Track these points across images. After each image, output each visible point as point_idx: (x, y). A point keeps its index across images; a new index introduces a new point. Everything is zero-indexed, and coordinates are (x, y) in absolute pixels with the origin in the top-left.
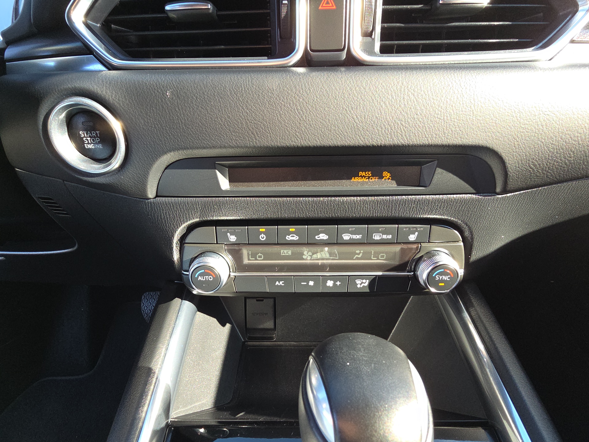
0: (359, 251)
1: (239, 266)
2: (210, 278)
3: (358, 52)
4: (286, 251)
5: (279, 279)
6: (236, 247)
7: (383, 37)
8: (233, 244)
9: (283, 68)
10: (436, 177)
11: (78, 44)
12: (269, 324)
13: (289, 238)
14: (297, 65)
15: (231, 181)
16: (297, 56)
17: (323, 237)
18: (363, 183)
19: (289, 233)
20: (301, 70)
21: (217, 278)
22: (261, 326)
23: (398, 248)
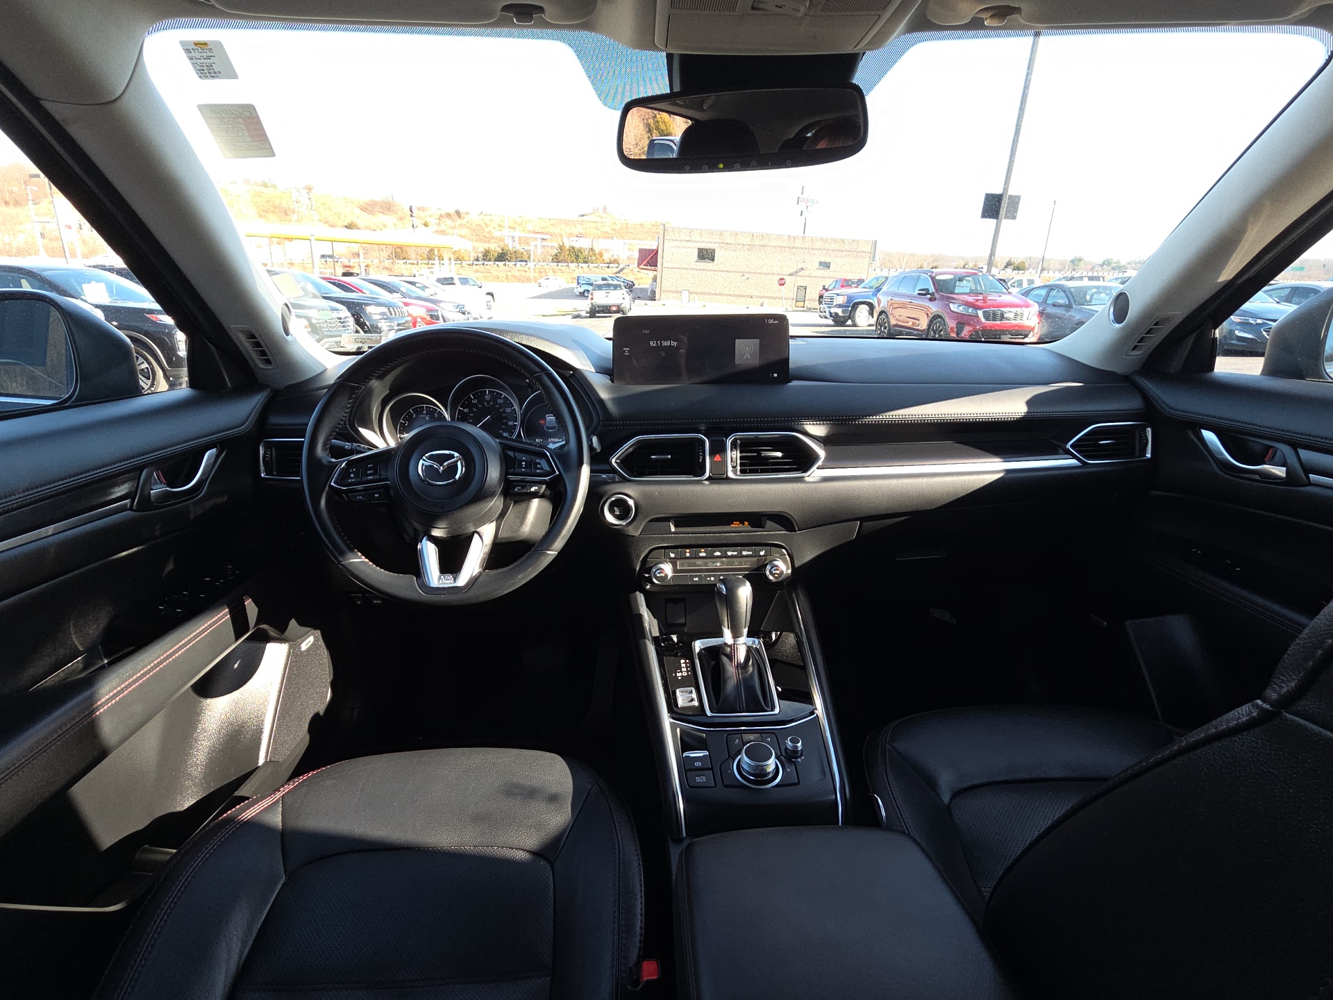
0: (736, 560)
1: (675, 570)
2: (663, 575)
3: (731, 475)
4: (699, 562)
5: (696, 576)
6: (674, 560)
7: (741, 465)
8: (672, 558)
9: (699, 482)
10: (767, 525)
11: (609, 468)
12: (682, 620)
13: (701, 555)
14: (706, 480)
15: (675, 526)
16: (707, 475)
17: (718, 554)
18: (736, 527)
19: (701, 552)
20: (707, 482)
21: (666, 576)
22: (678, 622)
23: (755, 559)
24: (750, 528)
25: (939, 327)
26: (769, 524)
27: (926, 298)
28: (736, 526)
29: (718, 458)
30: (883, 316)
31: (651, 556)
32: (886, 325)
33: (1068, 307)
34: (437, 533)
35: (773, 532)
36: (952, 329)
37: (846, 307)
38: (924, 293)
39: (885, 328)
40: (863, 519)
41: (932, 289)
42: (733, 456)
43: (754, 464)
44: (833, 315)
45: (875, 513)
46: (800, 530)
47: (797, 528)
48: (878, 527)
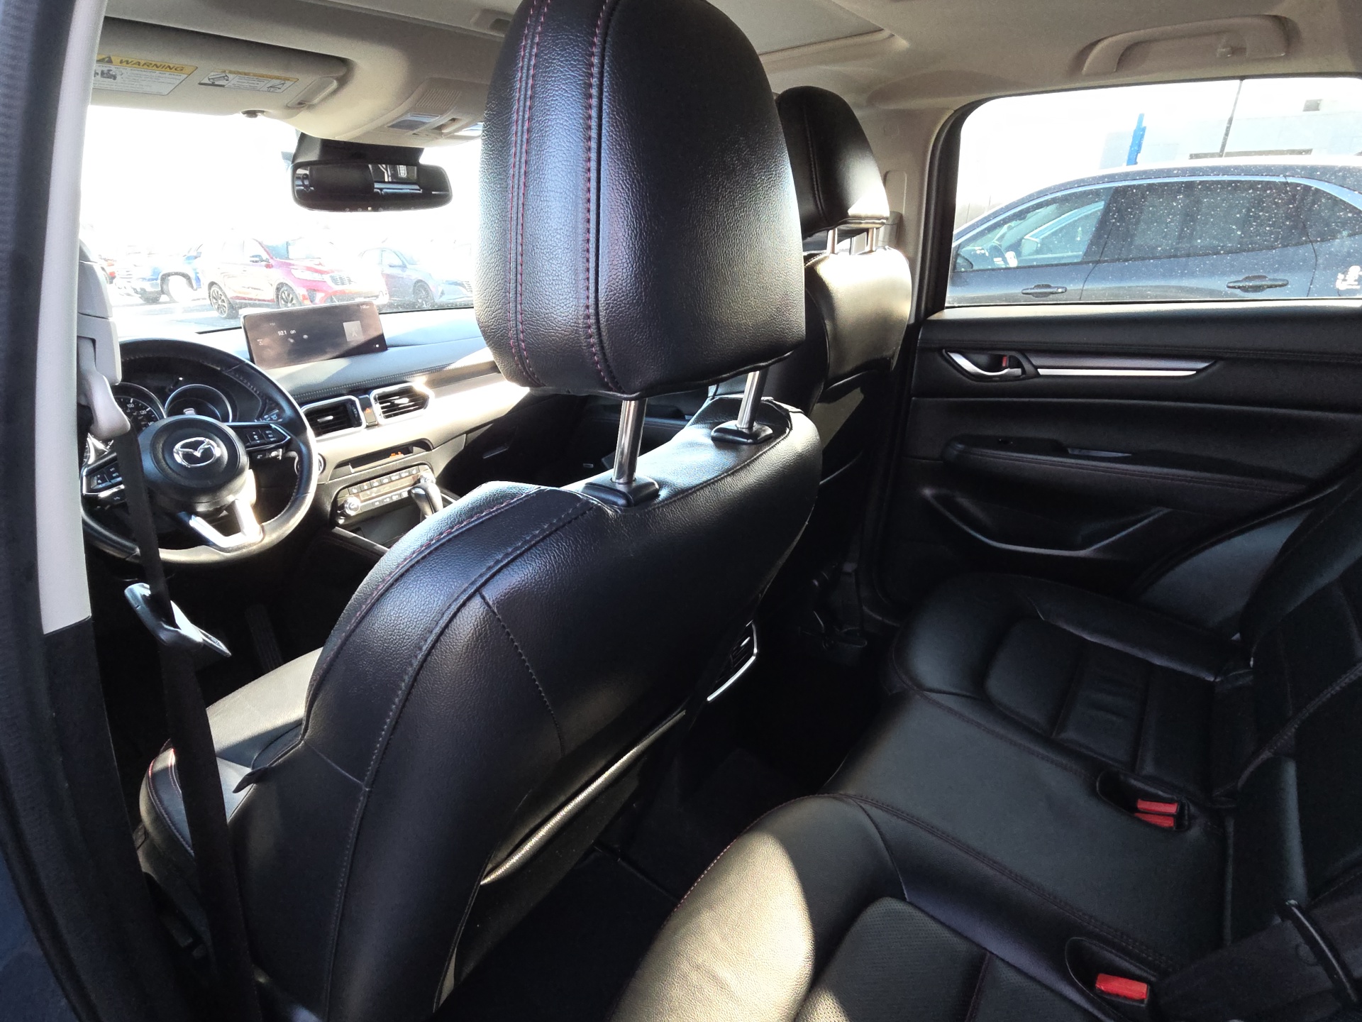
1: (361, 501)
2: (355, 506)
3: (380, 421)
4: (374, 490)
7: (384, 412)
8: (356, 493)
9: (361, 431)
10: (413, 451)
13: (375, 485)
14: (364, 428)
15: (353, 468)
16: (365, 424)
17: (386, 480)
19: (374, 483)
20: (366, 430)
23: (411, 477)
24: (402, 456)
25: (289, 295)
26: (416, 449)
27: (261, 266)
28: (393, 457)
29: (368, 411)
30: (214, 288)
31: (339, 496)
32: (223, 297)
33: (404, 267)
34: (201, 508)
35: (419, 453)
36: (304, 296)
37: (153, 280)
38: (257, 260)
39: (223, 301)
40: (467, 432)
41: (265, 256)
42: (377, 408)
43: (392, 410)
44: (139, 290)
45: (473, 426)
46: (434, 449)
47: (432, 448)
48: (477, 436)
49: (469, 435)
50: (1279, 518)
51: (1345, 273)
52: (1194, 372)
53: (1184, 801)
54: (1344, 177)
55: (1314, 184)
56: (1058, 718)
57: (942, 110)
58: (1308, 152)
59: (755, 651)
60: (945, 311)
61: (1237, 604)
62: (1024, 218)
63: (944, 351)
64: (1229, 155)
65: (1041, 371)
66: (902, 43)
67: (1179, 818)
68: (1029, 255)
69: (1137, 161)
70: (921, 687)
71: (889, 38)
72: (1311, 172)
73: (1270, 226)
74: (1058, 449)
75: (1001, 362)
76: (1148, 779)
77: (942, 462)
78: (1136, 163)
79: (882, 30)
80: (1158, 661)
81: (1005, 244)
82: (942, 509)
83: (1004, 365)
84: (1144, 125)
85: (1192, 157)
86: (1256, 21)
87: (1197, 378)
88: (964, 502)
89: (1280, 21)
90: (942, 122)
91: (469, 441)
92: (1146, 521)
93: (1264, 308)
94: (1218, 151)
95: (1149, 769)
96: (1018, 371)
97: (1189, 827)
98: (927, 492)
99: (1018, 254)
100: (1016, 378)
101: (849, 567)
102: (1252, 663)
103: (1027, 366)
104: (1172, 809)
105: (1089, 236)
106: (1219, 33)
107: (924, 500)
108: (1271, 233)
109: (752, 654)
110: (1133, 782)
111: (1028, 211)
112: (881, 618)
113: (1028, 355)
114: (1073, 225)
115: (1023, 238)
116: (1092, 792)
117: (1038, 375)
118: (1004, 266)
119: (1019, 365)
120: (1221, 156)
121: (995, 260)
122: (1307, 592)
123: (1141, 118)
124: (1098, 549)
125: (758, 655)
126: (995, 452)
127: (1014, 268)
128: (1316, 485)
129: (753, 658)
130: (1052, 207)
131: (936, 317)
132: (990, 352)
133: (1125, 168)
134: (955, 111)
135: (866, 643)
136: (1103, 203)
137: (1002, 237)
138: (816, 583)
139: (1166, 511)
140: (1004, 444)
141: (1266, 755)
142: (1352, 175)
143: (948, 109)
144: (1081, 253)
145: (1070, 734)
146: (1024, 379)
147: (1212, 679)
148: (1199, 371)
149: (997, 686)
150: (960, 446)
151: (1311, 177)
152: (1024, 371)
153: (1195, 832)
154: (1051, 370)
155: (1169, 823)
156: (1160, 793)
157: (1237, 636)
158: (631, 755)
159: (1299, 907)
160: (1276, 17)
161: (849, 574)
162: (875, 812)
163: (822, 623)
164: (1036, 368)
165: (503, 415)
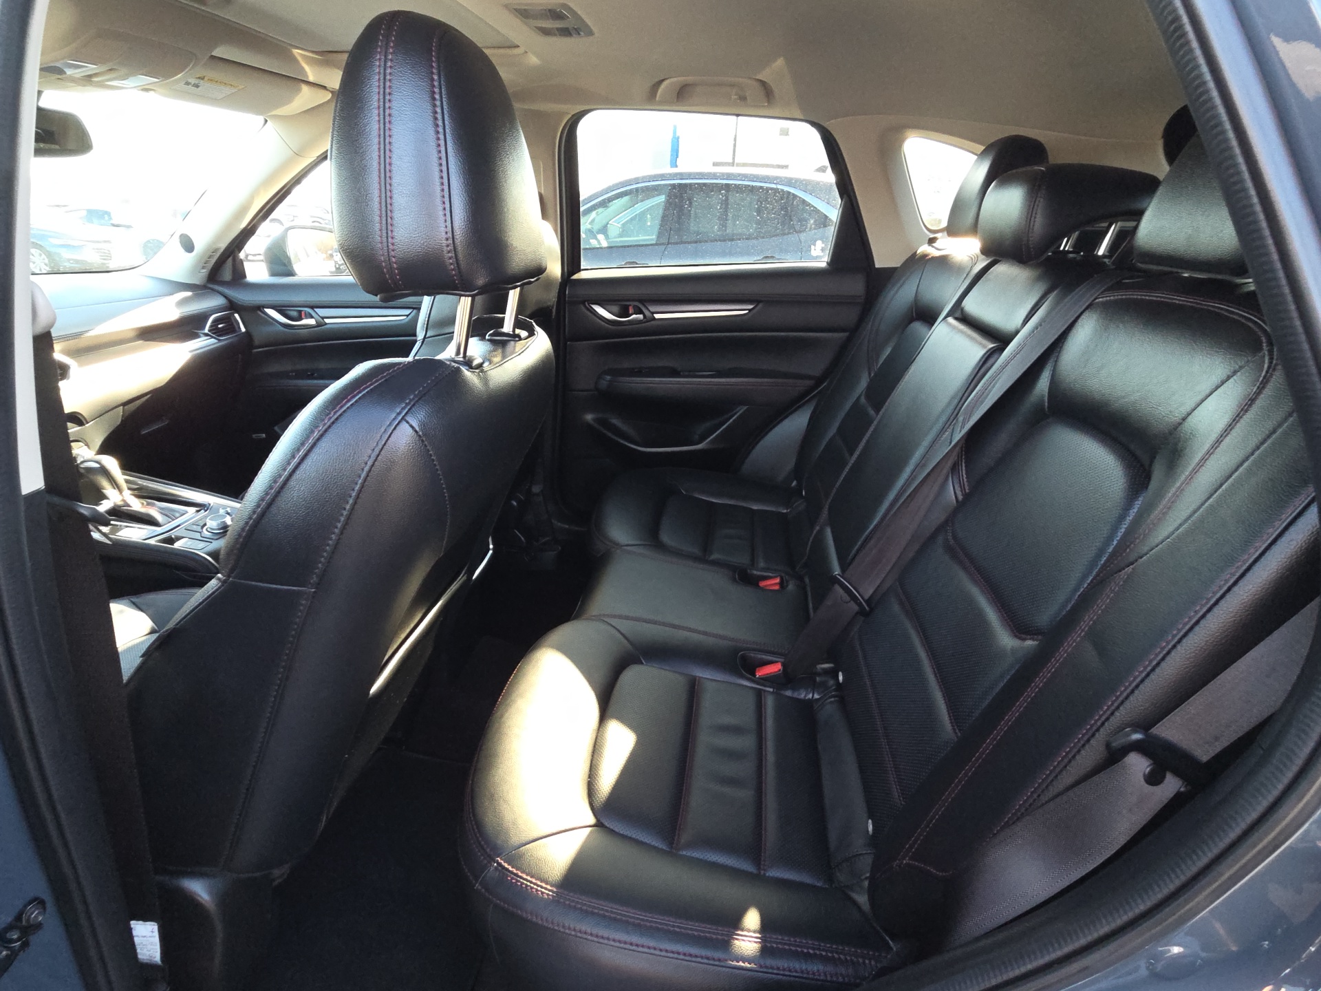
40: (124, 405)
45: (131, 397)
46: (88, 423)
47: (85, 422)
48: (134, 409)
49: (126, 407)
50: (804, 404)
51: (815, 245)
52: (747, 311)
53: (783, 575)
54: (806, 185)
55: (792, 190)
56: (706, 548)
57: (562, 114)
58: (786, 167)
59: (491, 546)
60: (582, 272)
61: (790, 465)
62: (607, 207)
63: (586, 303)
64: (738, 165)
65: (657, 316)
66: (533, 60)
67: (781, 584)
68: (615, 238)
69: (678, 164)
70: (617, 545)
71: (523, 54)
72: (790, 182)
73: (774, 214)
74: (674, 373)
75: (628, 311)
76: (763, 569)
77: (596, 392)
78: (677, 166)
79: (519, 46)
80: (755, 507)
81: (596, 227)
82: (602, 429)
83: (630, 312)
84: (677, 135)
85: (715, 164)
86: (750, 82)
87: (750, 315)
88: (616, 421)
89: (763, 83)
90: (563, 125)
91: (127, 414)
92: (734, 418)
93: (778, 268)
94: (731, 161)
95: (762, 564)
96: (641, 316)
97: (787, 586)
98: (589, 417)
99: (607, 237)
100: (639, 322)
101: (536, 489)
102: (804, 493)
103: (647, 313)
104: (778, 580)
105: (657, 222)
106: (732, 85)
107: (589, 426)
108: (775, 218)
109: (489, 550)
110: (755, 572)
111: (610, 200)
112: (567, 527)
113: (645, 304)
114: (643, 214)
115: (608, 224)
116: (734, 580)
117: (654, 319)
118: (598, 246)
119: (641, 312)
120: (733, 166)
121: (591, 241)
122: (824, 443)
123: (675, 127)
124: (707, 443)
125: (494, 549)
126: (630, 379)
127: (605, 248)
128: (819, 381)
129: (491, 552)
130: (626, 199)
131: (576, 277)
132: (620, 303)
133: (670, 170)
134: (573, 116)
135: (560, 548)
136: (664, 196)
137: (593, 221)
138: (515, 503)
139: (745, 408)
140: (640, 373)
141: (818, 528)
142: (810, 184)
143: (568, 113)
144: (654, 237)
145: (715, 556)
146: (644, 322)
147: (785, 511)
148: (750, 310)
149: (665, 538)
150: (608, 378)
151: (789, 185)
152: (645, 316)
153: (791, 587)
154: (665, 315)
155: (777, 588)
156: (770, 574)
157: (794, 483)
158: (441, 606)
159: (839, 575)
160: (761, 81)
161: (537, 495)
162: (614, 622)
163: (523, 539)
164: (653, 313)
165: (162, 384)
